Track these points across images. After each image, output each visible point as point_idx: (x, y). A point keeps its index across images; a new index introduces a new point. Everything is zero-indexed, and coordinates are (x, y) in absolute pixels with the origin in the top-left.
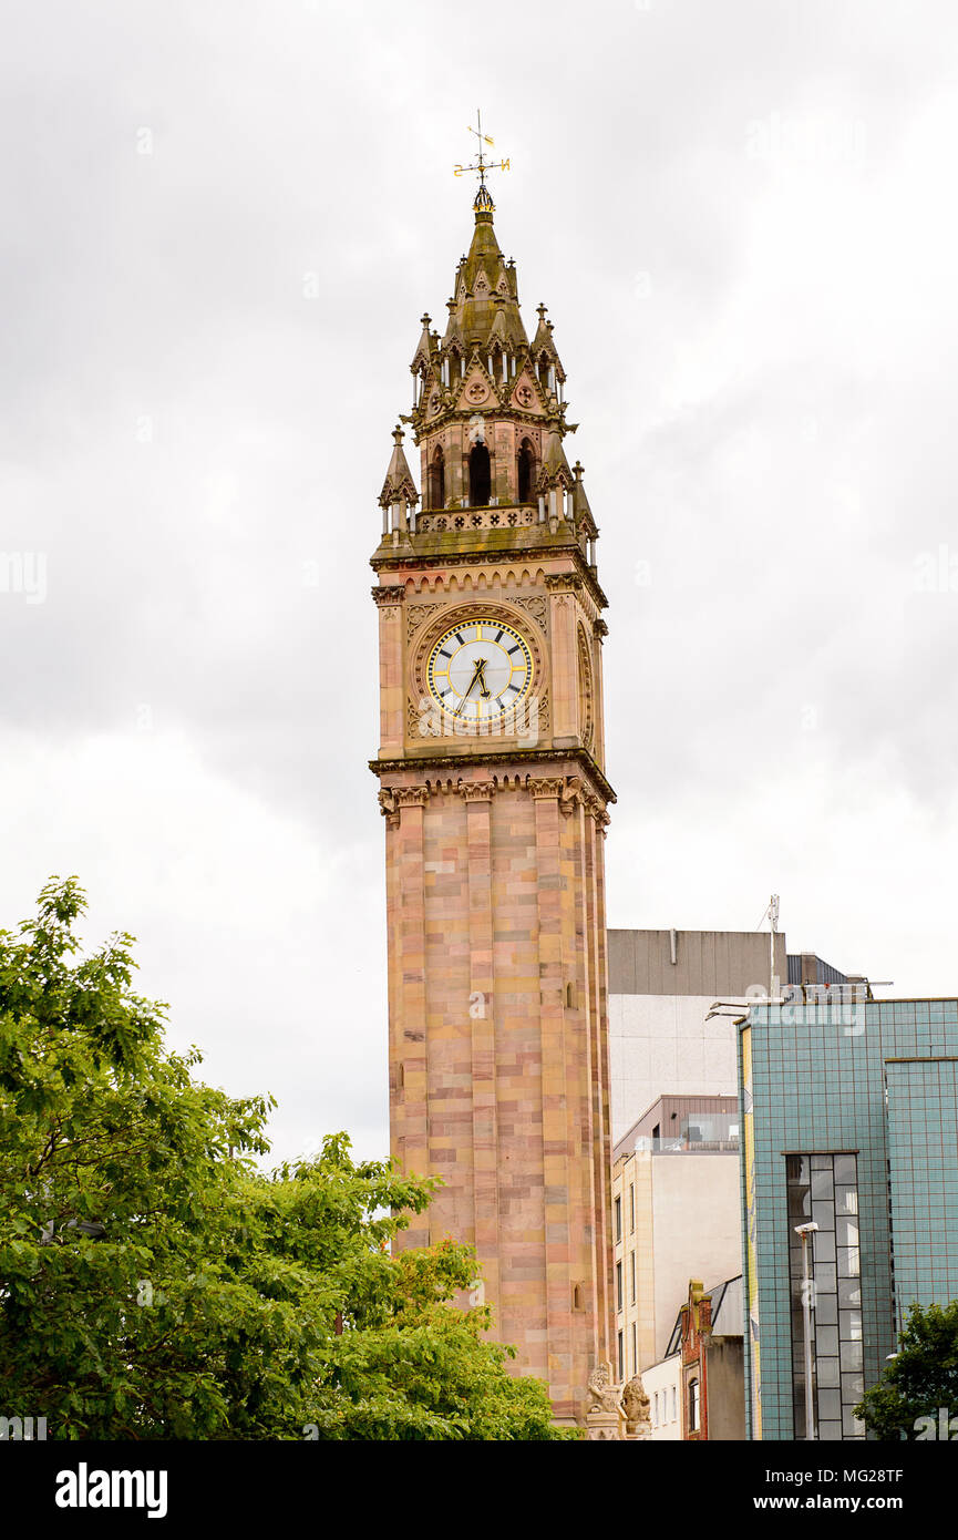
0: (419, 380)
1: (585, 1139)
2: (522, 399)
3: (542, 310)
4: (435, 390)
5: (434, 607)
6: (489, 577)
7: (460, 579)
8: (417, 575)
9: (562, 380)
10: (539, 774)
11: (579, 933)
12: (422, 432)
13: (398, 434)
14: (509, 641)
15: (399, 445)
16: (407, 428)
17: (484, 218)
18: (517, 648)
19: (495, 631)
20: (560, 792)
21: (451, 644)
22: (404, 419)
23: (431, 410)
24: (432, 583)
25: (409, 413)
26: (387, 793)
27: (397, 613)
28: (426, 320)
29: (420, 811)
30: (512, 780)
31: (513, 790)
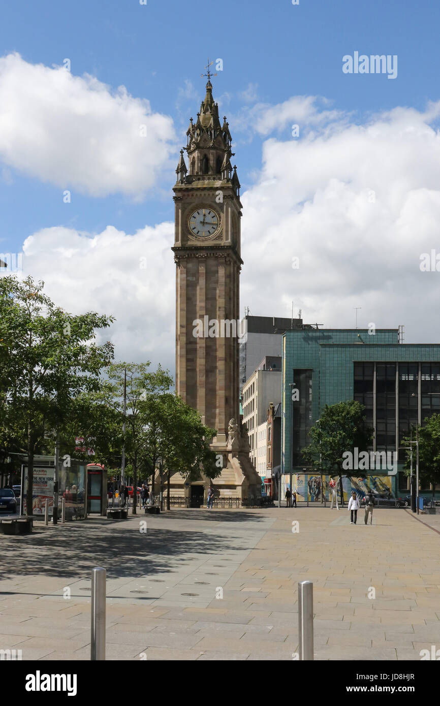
0: (189, 137)
1: (230, 356)
2: (218, 144)
3: (225, 118)
4: (194, 140)
5: (191, 203)
6: (207, 195)
7: (199, 195)
8: (186, 193)
9: (231, 140)
10: (220, 253)
11: (230, 299)
12: (190, 153)
13: (182, 152)
14: (212, 214)
15: (182, 155)
16: (185, 151)
17: (209, 91)
18: (214, 216)
19: (208, 211)
20: (226, 258)
21: (195, 214)
22: (184, 149)
23: (192, 146)
24: (190, 196)
25: (186, 147)
26: (176, 257)
27: (180, 204)
28: (191, 120)
29: (185, 263)
30: (212, 255)
31: (212, 257)
